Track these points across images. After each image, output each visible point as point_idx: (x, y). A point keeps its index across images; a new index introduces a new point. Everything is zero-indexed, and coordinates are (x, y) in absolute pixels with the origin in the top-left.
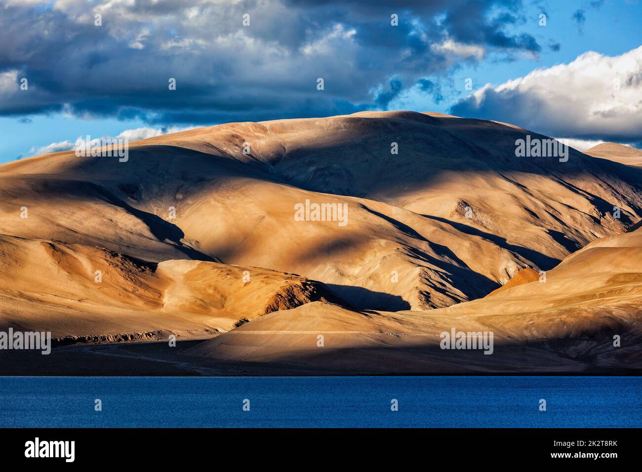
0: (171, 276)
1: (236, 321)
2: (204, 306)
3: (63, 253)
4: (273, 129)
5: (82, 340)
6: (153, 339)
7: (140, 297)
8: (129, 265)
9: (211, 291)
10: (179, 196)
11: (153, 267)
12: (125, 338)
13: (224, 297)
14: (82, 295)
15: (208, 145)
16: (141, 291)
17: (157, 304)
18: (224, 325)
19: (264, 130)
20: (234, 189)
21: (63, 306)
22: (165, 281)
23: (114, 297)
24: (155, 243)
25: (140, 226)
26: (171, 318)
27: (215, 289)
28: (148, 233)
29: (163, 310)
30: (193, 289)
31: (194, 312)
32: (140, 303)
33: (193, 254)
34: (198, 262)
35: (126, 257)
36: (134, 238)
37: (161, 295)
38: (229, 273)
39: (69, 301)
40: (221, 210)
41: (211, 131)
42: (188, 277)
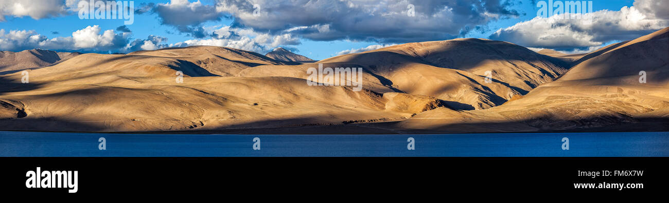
0: (388, 98)
1: (412, 114)
2: (400, 109)
3: (349, 90)
4: (424, 45)
5: (356, 121)
6: (382, 121)
7: (377, 106)
8: (373, 94)
9: (403, 104)
10: (391, 70)
11: (382, 95)
12: (372, 121)
13: (408, 106)
14: (356, 106)
15: (401, 51)
16: (377, 104)
17: (383, 108)
18: (408, 116)
19: (421, 45)
20: (411, 67)
21: (349, 109)
22: (386, 100)
23: (368, 106)
24: (382, 87)
25: (378, 81)
26: (388, 113)
27: (404, 103)
28: (380, 83)
29: (385, 111)
30: (396, 103)
31: (397, 111)
32: (377, 108)
33: (396, 90)
34: (398, 93)
35: (372, 91)
36: (375, 85)
37: (384, 105)
38: (409, 97)
39: (351, 108)
40: (406, 74)
41: (402, 46)
42: (394, 99)
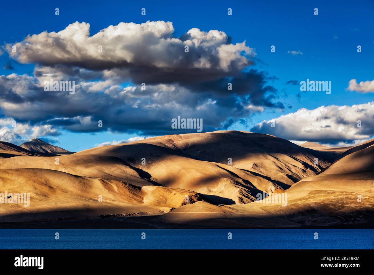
0: (146, 192)
1: (171, 208)
2: (159, 203)
3: (107, 183)
4: (184, 137)
5: (113, 215)
6: (140, 215)
7: (135, 199)
8: (131, 188)
9: (161, 197)
10: (150, 162)
11: (140, 188)
12: (130, 215)
13: (166, 200)
14: (113, 199)
15: (160, 143)
16: (135, 197)
17: (141, 202)
18: (166, 210)
19: (181, 137)
20: (170, 159)
21: (106, 203)
22: (144, 194)
23: (125, 200)
24: (141, 180)
25: (135, 173)
26: (146, 207)
27: (163, 196)
28: (138, 176)
29: (144, 204)
30: (155, 197)
31: (155, 205)
32: (135, 202)
33: (155, 183)
34: (156, 187)
35: (130, 185)
36: (133, 178)
37: (143, 199)
38: (168, 190)
39: (108, 201)
40: (165, 167)
41: (161, 138)
42: (153, 192)
